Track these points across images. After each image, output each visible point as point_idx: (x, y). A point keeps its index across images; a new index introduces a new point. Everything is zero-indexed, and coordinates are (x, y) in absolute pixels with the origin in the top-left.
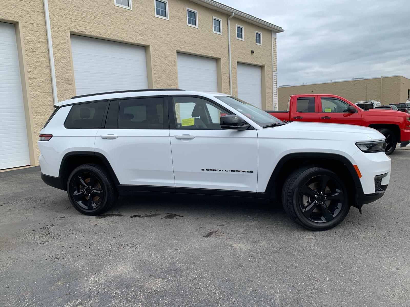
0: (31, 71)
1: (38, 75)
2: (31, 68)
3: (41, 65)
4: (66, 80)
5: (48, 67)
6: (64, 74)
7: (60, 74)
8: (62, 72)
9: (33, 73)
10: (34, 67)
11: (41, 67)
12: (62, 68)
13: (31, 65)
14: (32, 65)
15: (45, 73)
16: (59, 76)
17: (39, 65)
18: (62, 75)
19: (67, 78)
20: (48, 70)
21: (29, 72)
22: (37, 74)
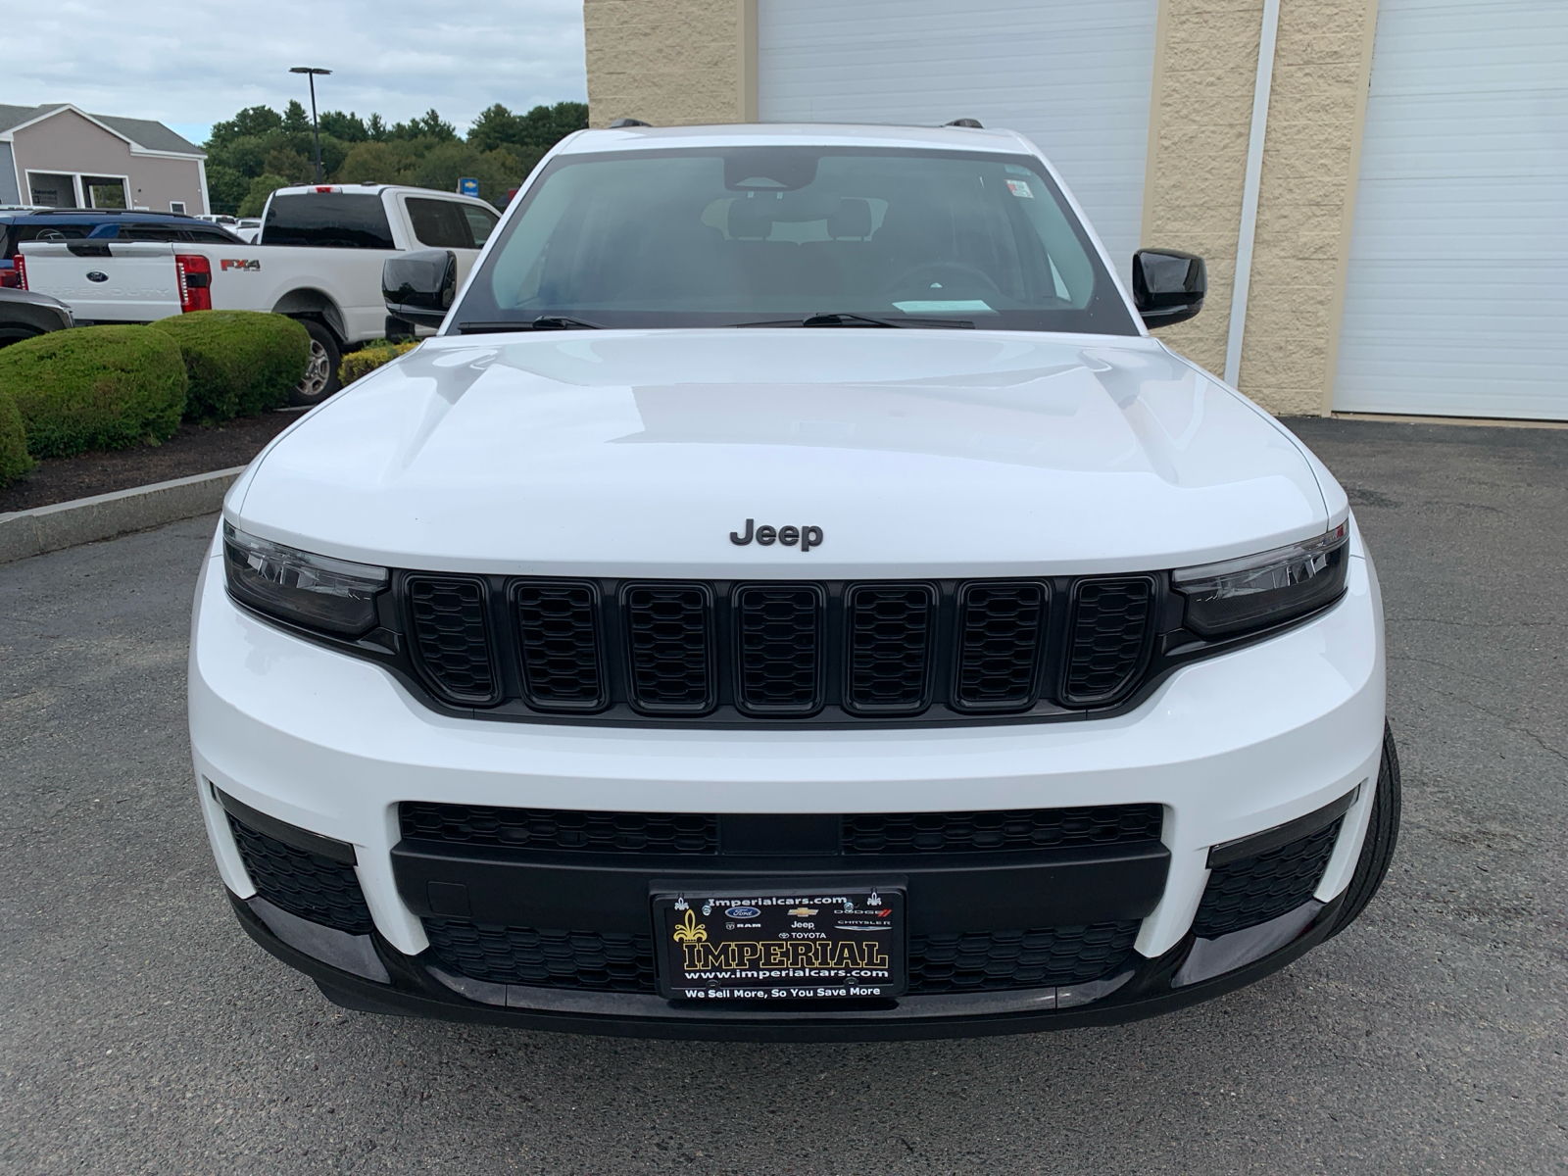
0: (1183, 39)
1: (1207, 51)
2: (1185, 26)
3: (1229, 9)
4: (1329, 60)
5: (1255, 13)
6: (1324, 32)
7: (1302, 37)
8: (1315, 27)
9: (1187, 46)
10: (1197, 20)
11: (1224, 18)
12: (1318, 8)
13: (1187, 12)
14: (1188, 17)
15: (1236, 39)
16: (1296, 47)
17: (1219, 8)
18: (1314, 39)
19: (1336, 52)
20: (1254, 24)
21: (1173, 45)
22: (1203, 49)
